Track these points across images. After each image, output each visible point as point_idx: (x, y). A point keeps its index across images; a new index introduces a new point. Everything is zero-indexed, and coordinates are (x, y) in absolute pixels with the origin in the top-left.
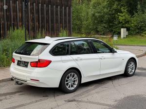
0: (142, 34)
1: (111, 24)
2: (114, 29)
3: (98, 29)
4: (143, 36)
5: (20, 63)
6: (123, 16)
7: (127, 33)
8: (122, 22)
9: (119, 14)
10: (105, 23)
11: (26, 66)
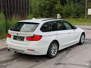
0: (70, 18)
1: (51, 11)
2: (53, 14)
3: (43, 14)
4: (70, 19)
5: (15, 38)
6: (58, 6)
7: (60, 17)
8: (57, 10)
9: (55, 5)
10: (47, 10)
11: (23, 40)
